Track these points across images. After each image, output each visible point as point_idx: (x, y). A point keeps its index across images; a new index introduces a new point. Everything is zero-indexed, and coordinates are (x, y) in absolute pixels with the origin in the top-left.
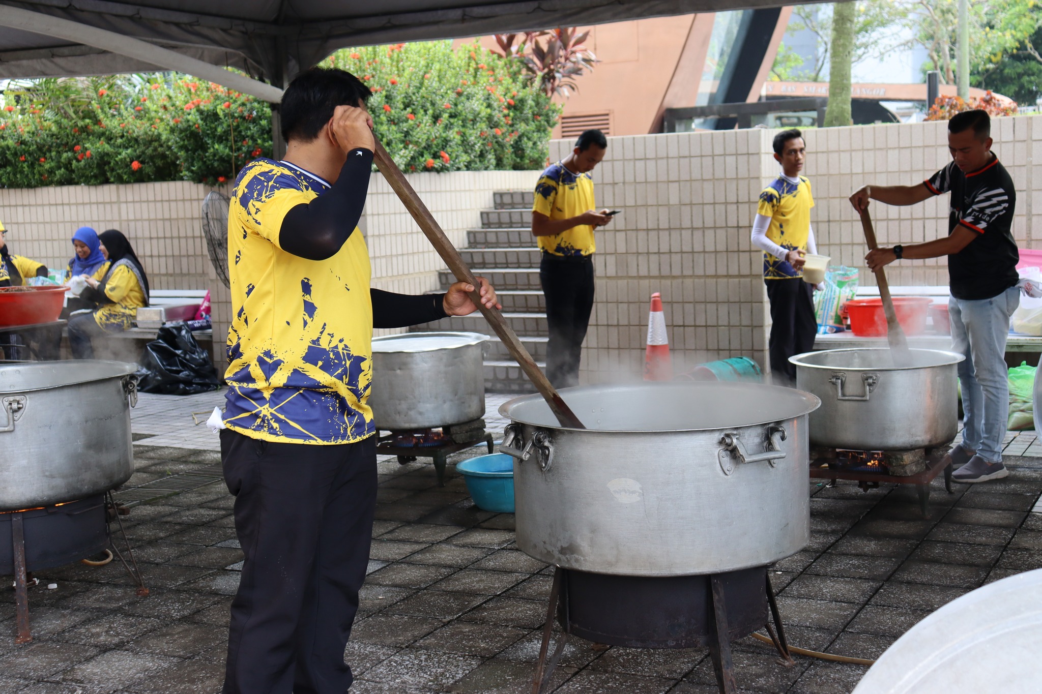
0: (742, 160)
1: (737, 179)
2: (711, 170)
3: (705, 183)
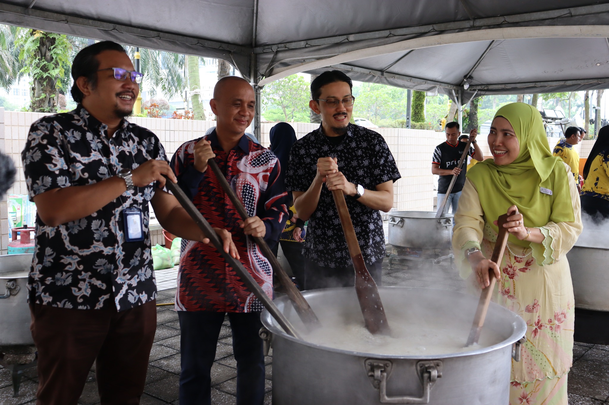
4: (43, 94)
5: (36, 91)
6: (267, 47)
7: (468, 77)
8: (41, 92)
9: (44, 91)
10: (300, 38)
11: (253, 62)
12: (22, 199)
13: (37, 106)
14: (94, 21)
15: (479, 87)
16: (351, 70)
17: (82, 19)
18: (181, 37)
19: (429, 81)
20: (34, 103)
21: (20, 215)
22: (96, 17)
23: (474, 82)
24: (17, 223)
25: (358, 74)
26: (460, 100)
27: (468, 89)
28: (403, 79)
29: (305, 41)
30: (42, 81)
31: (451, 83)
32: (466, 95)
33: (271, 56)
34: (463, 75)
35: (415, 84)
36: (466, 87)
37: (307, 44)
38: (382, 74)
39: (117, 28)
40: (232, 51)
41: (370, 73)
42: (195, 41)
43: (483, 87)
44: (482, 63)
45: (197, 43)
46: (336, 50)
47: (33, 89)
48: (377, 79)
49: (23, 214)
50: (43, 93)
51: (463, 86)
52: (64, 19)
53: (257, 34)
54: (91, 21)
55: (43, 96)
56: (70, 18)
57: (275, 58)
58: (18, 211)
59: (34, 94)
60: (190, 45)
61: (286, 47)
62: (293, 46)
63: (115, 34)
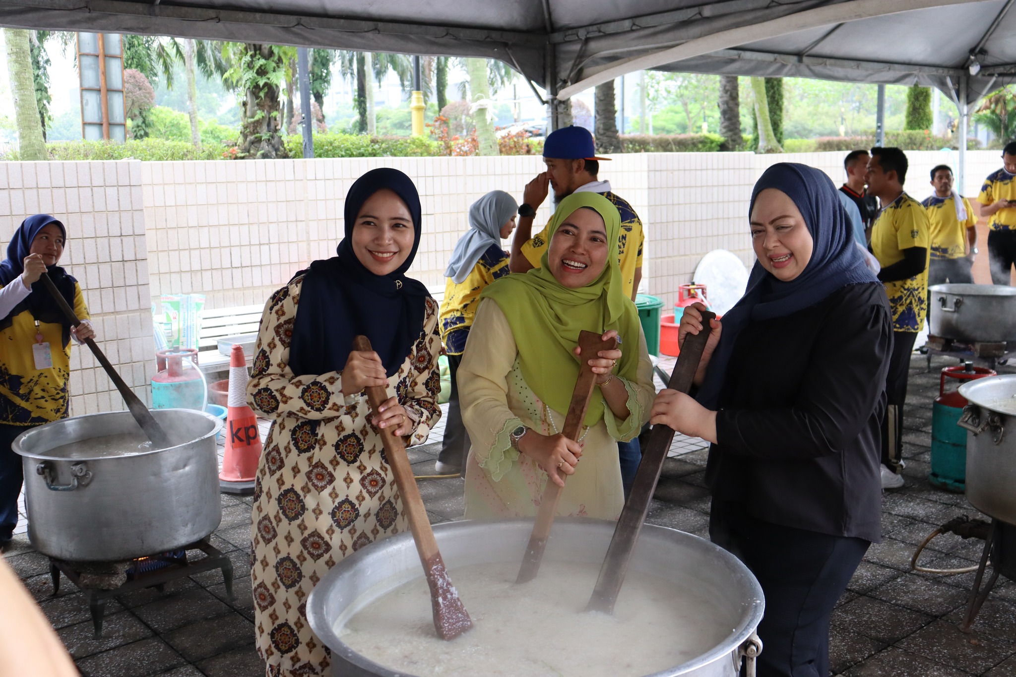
0: (124, 191)
1: (120, 211)
2: (91, 202)
3: (84, 215)
4: (259, 112)
5: (248, 107)
6: (570, 32)
7: (978, 51)
8: (256, 108)
9: (260, 106)
10: (623, 15)
11: (549, 59)
12: (178, 302)
13: (250, 132)
14: (264, 15)
15: (1001, 70)
16: (737, 57)
17: (243, 13)
18: (415, 26)
19: (896, 66)
20: (246, 127)
21: (177, 328)
22: (265, 7)
23: (989, 60)
24: (173, 340)
25: (753, 64)
26: (963, 96)
27: (978, 74)
28: (843, 67)
29: (630, 20)
30: (257, 91)
31: (945, 64)
32: (975, 87)
33: (577, 47)
34: (968, 48)
35: (870, 72)
36: (974, 70)
37: (634, 24)
38: (800, 61)
39: (302, 22)
40: (510, 43)
41: (775, 59)
42: (441, 31)
43: (1008, 67)
44: (1003, 23)
45: (444, 34)
46: (683, 33)
47: (245, 104)
48: (790, 70)
49: (181, 326)
50: (260, 109)
51: (968, 69)
52: (214, 16)
53: (551, 10)
54: (258, 15)
55: (259, 115)
56: (223, 14)
57: (585, 50)
58: (173, 321)
59: (245, 112)
60: (433, 39)
61: (600, 31)
62: (611, 28)
63: (303, 33)
